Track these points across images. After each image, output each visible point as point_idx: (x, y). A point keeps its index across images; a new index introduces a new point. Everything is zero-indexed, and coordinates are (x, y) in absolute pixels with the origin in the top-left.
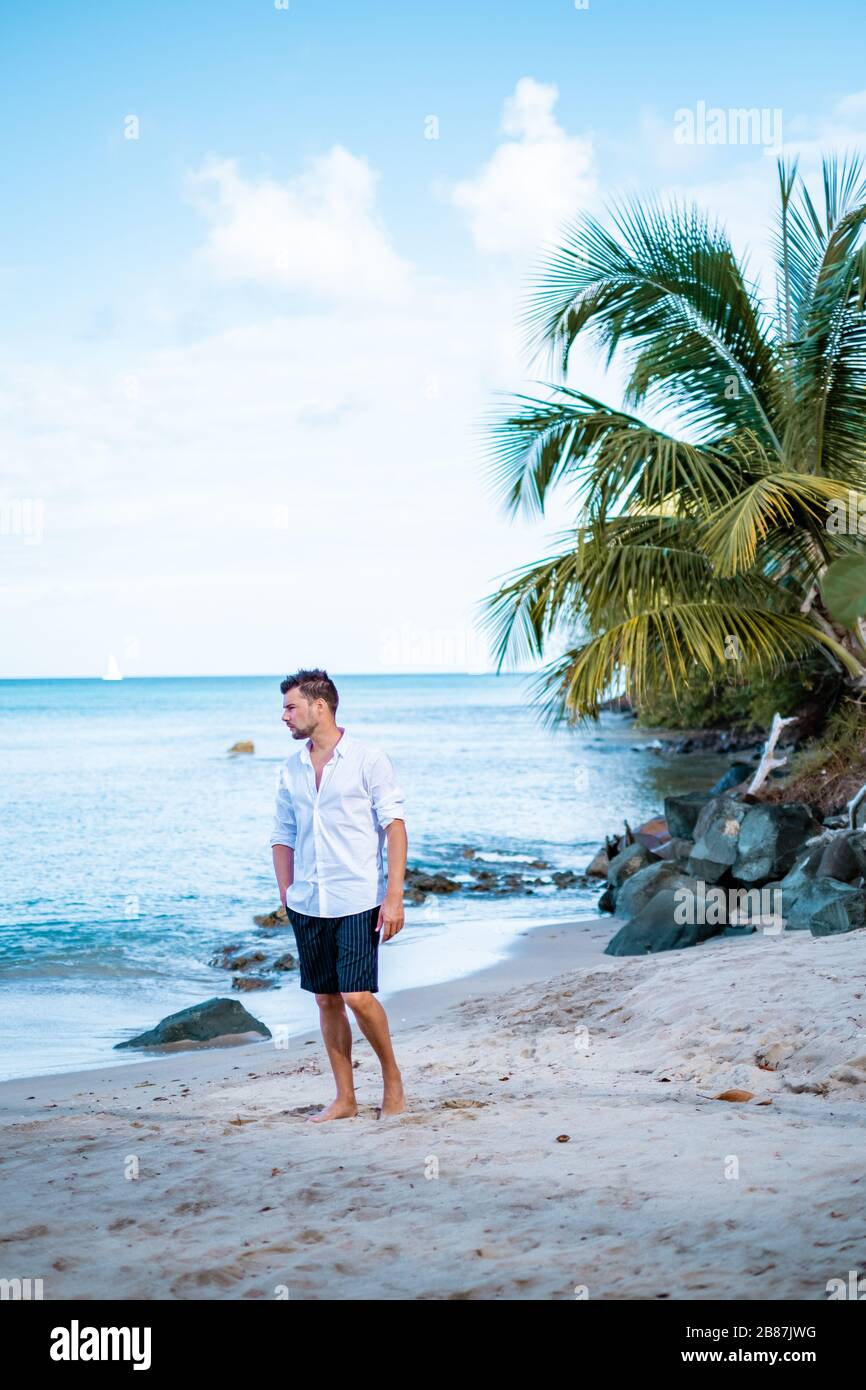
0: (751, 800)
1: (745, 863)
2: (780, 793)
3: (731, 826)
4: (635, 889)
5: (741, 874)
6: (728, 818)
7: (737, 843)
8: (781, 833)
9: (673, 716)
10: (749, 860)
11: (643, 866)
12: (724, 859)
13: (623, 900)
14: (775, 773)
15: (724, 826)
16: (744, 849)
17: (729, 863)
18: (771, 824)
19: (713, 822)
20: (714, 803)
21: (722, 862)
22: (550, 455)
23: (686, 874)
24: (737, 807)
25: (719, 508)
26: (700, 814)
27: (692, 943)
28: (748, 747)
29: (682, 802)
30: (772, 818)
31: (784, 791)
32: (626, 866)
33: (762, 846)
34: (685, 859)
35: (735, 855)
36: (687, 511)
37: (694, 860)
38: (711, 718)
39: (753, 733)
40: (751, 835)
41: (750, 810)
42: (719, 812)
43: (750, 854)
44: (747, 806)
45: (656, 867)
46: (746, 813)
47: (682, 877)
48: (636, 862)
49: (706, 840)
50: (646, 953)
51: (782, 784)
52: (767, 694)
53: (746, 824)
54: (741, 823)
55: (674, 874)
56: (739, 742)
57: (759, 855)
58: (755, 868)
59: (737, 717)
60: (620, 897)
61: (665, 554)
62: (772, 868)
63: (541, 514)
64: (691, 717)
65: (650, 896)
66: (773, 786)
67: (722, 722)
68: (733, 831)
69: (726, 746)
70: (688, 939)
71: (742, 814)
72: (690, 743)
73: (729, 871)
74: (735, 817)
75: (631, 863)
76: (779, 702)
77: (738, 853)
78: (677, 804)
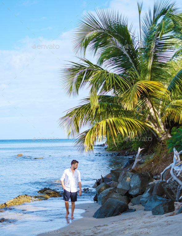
0: (133, 171)
1: (132, 190)
2: (141, 169)
3: (128, 179)
4: (103, 196)
5: (131, 193)
6: (127, 177)
7: (130, 184)
8: (142, 181)
9: (115, 148)
10: (133, 189)
11: (105, 189)
12: (126, 188)
13: (99, 199)
14: (139, 163)
15: (126, 179)
16: (132, 186)
17: (128, 190)
18: (139, 179)
19: (123, 178)
20: (124, 172)
21: (126, 189)
22: (79, 80)
23: (116, 192)
24: (129, 173)
25: (124, 93)
26: (120, 175)
27: (118, 215)
28: (132, 155)
29: (115, 171)
30: (139, 177)
31: (142, 168)
32: (100, 189)
33: (137, 185)
34: (116, 188)
35: (129, 187)
36: (116, 93)
37: (118, 188)
38: (123, 148)
39: (132, 151)
40: (134, 182)
41: (133, 174)
42: (125, 175)
43: (133, 187)
44: (132, 173)
45: (108, 190)
46: (132, 175)
47: (115, 193)
48: (103, 188)
49: (121, 183)
50: (105, 218)
51: (141, 166)
52: (136, 143)
53: (132, 178)
54: (131, 178)
55: (113, 193)
56: (130, 153)
57: (136, 187)
58: (135, 191)
59: (129, 148)
60: (99, 198)
61: (110, 104)
62: (140, 191)
63: (77, 95)
64: (119, 148)
65: (106, 199)
66: (139, 167)
67: (126, 149)
68: (129, 180)
69: (127, 154)
70: (116, 213)
71: (131, 176)
72: (119, 154)
73: (128, 192)
74: (129, 176)
75: (102, 188)
76: (138, 144)
77: (130, 187)
78: (114, 172)
